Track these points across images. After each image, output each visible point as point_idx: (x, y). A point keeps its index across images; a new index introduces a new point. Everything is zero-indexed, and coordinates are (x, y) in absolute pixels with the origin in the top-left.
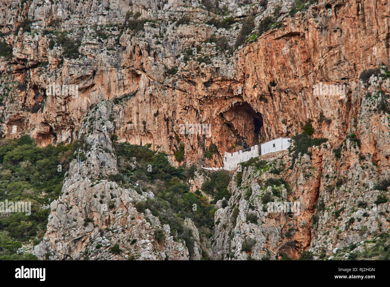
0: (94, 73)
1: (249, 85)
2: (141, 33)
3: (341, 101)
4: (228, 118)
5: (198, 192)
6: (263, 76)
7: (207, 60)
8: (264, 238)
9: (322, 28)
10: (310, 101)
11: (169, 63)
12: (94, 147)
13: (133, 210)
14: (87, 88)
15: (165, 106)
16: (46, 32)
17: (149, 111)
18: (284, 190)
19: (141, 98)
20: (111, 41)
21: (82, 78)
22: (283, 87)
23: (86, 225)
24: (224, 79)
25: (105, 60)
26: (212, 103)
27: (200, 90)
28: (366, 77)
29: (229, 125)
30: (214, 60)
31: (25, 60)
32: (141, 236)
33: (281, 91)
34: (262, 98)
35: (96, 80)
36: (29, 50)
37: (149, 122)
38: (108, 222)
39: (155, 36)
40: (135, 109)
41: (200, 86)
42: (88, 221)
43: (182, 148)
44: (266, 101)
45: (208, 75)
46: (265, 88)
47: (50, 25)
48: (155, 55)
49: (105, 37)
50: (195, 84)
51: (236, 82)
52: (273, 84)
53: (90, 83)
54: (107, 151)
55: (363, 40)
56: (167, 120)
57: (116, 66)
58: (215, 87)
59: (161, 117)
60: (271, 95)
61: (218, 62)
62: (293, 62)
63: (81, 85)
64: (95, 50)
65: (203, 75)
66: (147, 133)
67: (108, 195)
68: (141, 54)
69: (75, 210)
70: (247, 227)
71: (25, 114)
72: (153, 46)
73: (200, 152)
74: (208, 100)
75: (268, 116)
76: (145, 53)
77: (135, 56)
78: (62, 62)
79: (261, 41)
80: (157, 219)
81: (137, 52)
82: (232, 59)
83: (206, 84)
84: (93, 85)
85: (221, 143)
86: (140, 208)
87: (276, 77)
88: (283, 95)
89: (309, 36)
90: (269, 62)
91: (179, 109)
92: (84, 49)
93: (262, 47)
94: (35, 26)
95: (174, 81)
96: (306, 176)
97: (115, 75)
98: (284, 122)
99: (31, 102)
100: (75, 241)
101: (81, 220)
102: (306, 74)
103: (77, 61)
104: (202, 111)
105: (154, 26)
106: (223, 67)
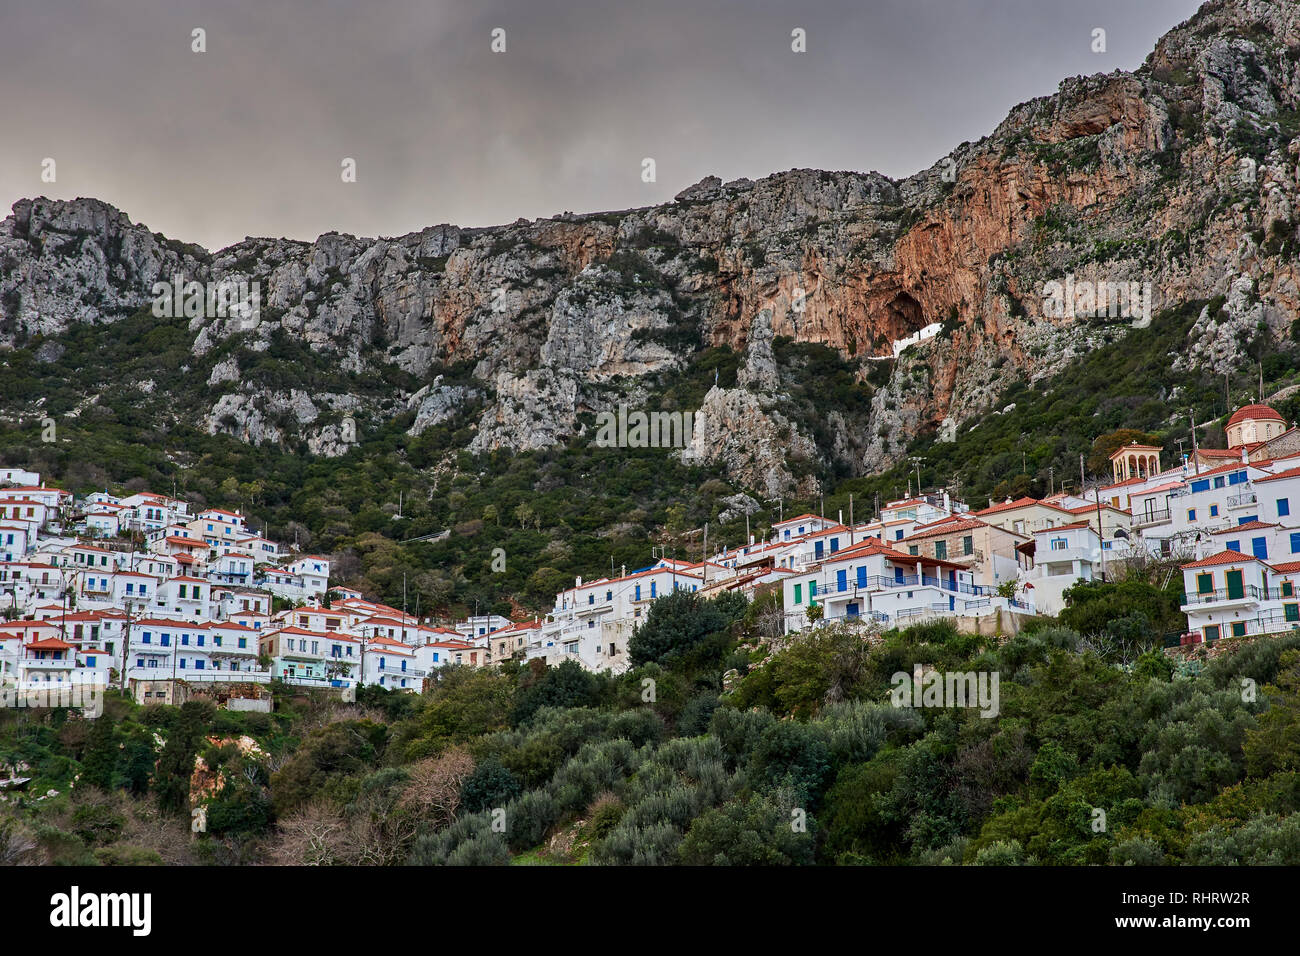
0: (777, 279)
1: (906, 276)
2: (815, 236)
3: (976, 285)
4: (896, 308)
5: (862, 383)
6: (915, 267)
7: (869, 256)
8: (901, 422)
9: (955, 219)
10: (953, 287)
11: (841, 261)
12: (752, 355)
13: (759, 413)
14: (773, 294)
15: (838, 302)
16: (743, 245)
17: (825, 308)
18: (926, 375)
19: (817, 298)
20: (793, 246)
21: (767, 285)
22: (932, 275)
23: (721, 430)
24: (885, 273)
25: (786, 266)
26: (878, 295)
27: (865, 285)
28: (992, 261)
29: (899, 314)
30: (874, 255)
31: (726, 273)
32: (763, 436)
33: (931, 278)
34: (917, 287)
35: (780, 285)
36: (729, 263)
37: (826, 320)
38: (738, 426)
39: (829, 237)
40: (813, 308)
41: (864, 282)
42: (723, 426)
43: (855, 341)
44: (921, 290)
45: (870, 270)
46: (918, 278)
47: (747, 237)
48: (829, 255)
49: (788, 243)
50: (860, 280)
51: (896, 274)
52: (924, 273)
53: (775, 288)
54: (764, 356)
55: (991, 225)
56: (840, 316)
57: (797, 270)
58: (877, 280)
59: (834, 313)
60: (924, 283)
61: (878, 257)
62: (937, 252)
63: (767, 292)
64: (777, 257)
65: (866, 271)
66: (825, 330)
67: (738, 402)
68: (816, 257)
69: (713, 417)
70: (885, 414)
71: (727, 322)
72: (826, 247)
73: (869, 343)
74: (874, 293)
75: (925, 304)
76: (820, 254)
77: (812, 259)
78: (751, 272)
79: (911, 234)
80: (785, 418)
81: (812, 255)
82: (892, 252)
83: (869, 279)
84: (778, 290)
85: (890, 332)
86: (766, 411)
87: (926, 266)
88: (934, 283)
89: (946, 226)
90: (919, 254)
91: (850, 306)
92: (769, 257)
93: (913, 239)
94: (735, 240)
95: (844, 279)
96: (946, 360)
97: (796, 278)
98: (937, 308)
99: (734, 310)
100: (714, 444)
101: (718, 425)
102: (948, 262)
103: (763, 269)
104: (869, 305)
105: (827, 228)
106: (883, 261)
